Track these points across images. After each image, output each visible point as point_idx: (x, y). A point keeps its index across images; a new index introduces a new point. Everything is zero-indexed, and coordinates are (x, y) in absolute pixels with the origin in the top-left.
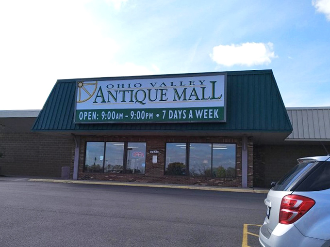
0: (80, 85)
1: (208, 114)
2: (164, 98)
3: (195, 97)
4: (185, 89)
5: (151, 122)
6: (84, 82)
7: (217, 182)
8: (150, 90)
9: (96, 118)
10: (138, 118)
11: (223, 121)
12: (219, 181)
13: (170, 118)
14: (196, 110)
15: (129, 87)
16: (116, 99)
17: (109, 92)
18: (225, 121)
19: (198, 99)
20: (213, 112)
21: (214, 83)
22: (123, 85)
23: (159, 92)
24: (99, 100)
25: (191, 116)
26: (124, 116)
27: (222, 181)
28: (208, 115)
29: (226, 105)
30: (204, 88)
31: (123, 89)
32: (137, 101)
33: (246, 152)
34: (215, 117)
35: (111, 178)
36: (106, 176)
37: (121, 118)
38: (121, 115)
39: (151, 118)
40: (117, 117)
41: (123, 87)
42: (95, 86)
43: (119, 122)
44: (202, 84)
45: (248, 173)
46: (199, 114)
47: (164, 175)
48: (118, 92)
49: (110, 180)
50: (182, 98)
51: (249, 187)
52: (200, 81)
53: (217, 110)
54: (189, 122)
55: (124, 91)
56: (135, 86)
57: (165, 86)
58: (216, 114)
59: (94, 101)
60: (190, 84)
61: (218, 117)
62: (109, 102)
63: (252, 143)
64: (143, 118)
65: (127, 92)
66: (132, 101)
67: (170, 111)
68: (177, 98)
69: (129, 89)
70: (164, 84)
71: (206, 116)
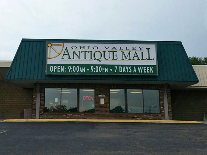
0: (50, 45)
1: (146, 69)
2: (115, 57)
3: (137, 58)
4: (130, 52)
5: (107, 74)
6: (53, 44)
7: (148, 116)
8: (104, 52)
9: (64, 71)
10: (97, 72)
11: (156, 75)
12: (149, 116)
13: (120, 72)
14: (138, 67)
15: (89, 49)
16: (79, 57)
17: (74, 52)
18: (158, 75)
19: (139, 59)
20: (149, 68)
21: (149, 49)
22: (84, 47)
23: (111, 53)
24: (66, 57)
25: (135, 71)
26: (86, 70)
27: (152, 116)
28: (146, 71)
29: (157, 64)
30: (142, 52)
31: (84, 50)
32: (96, 59)
33: (166, 95)
34: (151, 72)
35: (68, 116)
36: (64, 115)
37: (84, 71)
38: (84, 69)
39: (106, 71)
40: (81, 70)
41: (84, 49)
42: (62, 47)
43: (82, 74)
44: (141, 49)
45: (168, 110)
46: (140, 70)
47: (110, 113)
48: (80, 52)
49: (67, 118)
50: (128, 58)
51: (169, 119)
52: (140, 47)
53: (152, 67)
54: (134, 75)
55: (85, 52)
56: (93, 48)
57: (116, 49)
58: (151, 70)
59: (61, 57)
60: (133, 49)
61: (153, 72)
62: (74, 59)
63: (169, 89)
64: (100, 72)
65: (88, 52)
66: (91, 59)
67: (120, 67)
68: (124, 58)
69: (89, 50)
70: (115, 48)
71: (145, 71)
